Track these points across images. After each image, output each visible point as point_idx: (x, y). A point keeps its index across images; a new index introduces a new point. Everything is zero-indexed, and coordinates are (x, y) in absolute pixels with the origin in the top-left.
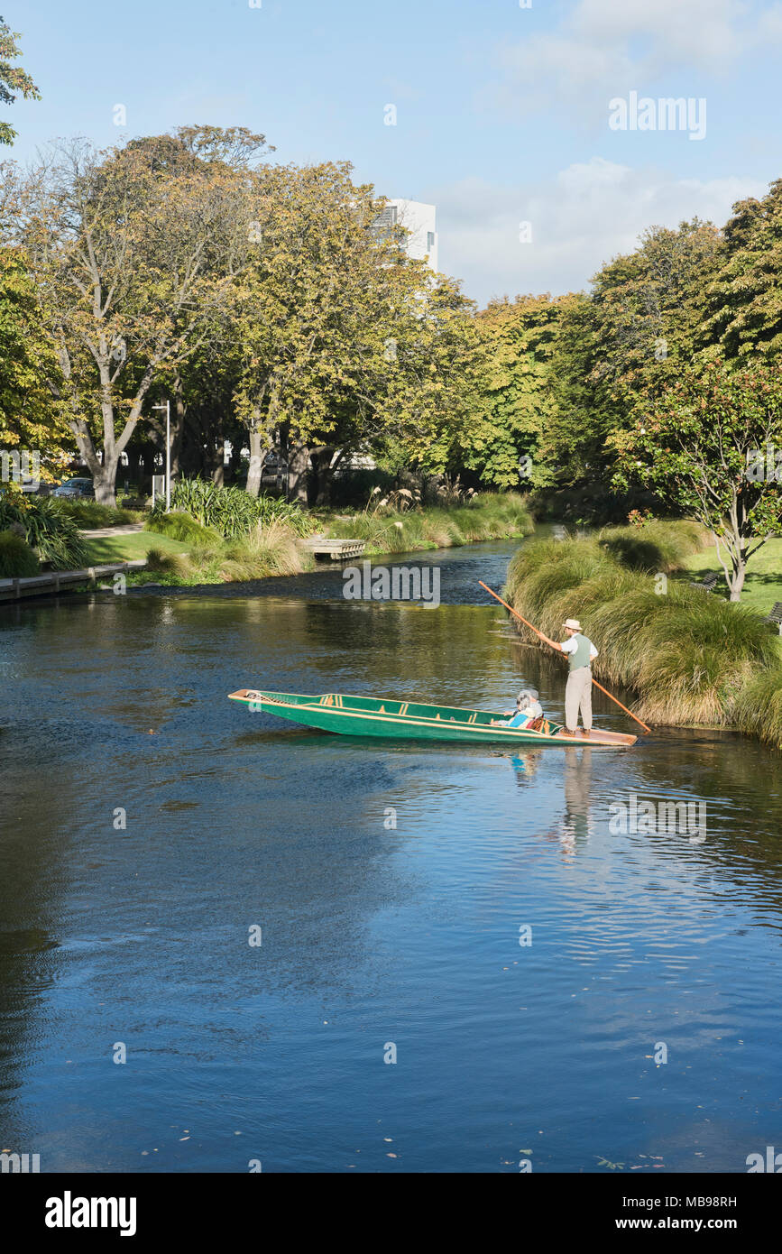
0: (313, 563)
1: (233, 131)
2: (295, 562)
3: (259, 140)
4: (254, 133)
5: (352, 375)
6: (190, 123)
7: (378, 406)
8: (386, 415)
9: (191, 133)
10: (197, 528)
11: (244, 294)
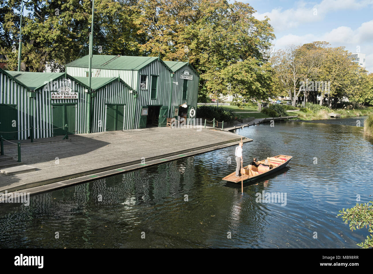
0: (330, 117)
1: (323, 42)
2: (326, 117)
3: (328, 43)
4: (327, 42)
5: (341, 84)
6: (315, 41)
7: (346, 90)
8: (347, 92)
9: (315, 43)
10: (309, 111)
11: (321, 70)
